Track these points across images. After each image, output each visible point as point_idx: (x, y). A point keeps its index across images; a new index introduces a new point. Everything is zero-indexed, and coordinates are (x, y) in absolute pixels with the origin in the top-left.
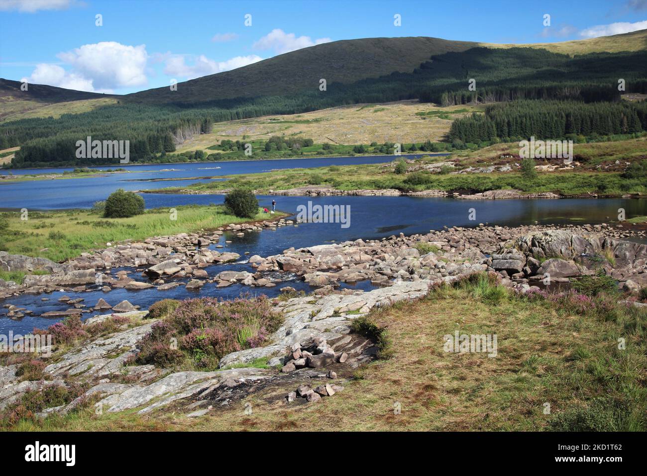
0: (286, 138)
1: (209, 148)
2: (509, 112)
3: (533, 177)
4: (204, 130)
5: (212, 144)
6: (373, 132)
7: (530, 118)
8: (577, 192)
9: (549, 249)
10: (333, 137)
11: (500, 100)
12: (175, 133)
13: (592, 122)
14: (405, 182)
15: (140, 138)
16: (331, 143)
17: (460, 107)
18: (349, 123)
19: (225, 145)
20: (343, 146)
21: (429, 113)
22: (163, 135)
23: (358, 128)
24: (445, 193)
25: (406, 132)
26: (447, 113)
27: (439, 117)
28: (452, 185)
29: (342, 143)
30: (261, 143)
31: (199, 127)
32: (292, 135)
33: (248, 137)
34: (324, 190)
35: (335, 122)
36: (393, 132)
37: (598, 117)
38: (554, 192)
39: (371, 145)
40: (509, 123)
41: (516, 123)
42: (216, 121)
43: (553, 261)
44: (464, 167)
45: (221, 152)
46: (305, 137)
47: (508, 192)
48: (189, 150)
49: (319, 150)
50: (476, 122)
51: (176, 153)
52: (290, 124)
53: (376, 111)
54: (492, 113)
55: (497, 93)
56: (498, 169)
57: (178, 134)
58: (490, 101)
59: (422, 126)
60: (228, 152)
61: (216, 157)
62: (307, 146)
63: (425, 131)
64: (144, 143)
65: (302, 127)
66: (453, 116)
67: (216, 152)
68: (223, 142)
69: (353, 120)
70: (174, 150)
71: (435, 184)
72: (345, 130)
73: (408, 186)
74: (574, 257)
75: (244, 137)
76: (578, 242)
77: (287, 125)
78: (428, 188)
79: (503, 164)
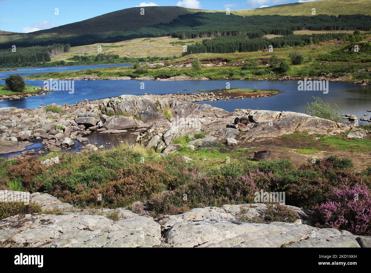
0: (106, 55)
1: (68, 60)
2: (213, 42)
3: (199, 69)
4: (66, 50)
5: (69, 57)
6: (148, 51)
7: (223, 45)
8: (218, 77)
9: (117, 108)
10: (129, 54)
11: (210, 37)
12: (51, 52)
13: (251, 47)
14: (134, 73)
15: (33, 55)
16: (128, 57)
17: (191, 40)
18: (137, 47)
19: (76, 58)
20: (134, 58)
21: (176, 43)
22: (44, 53)
23: (141, 50)
24: (153, 78)
25: (164, 52)
26: (184, 42)
27: (181, 44)
28: (157, 74)
29: (133, 57)
30: (93, 57)
31: (63, 49)
32: (109, 53)
33: (87, 54)
34: (92, 77)
35: (130, 46)
36: (158, 52)
37: (254, 45)
38: (207, 77)
39: (147, 58)
40: (213, 47)
41: (216, 48)
42: (72, 46)
43: (115, 117)
44: (168, 65)
45: (73, 61)
46: (115, 54)
47: (182, 77)
48: (57, 60)
49: (122, 60)
50: (197, 47)
51: (51, 62)
52: (109, 48)
53: (150, 42)
54: (205, 43)
55: (208, 33)
56: (184, 66)
57: (52, 53)
58: (205, 37)
59: (172, 49)
60: (77, 61)
61: (71, 64)
62: (116, 58)
63: (173, 51)
64: (34, 57)
65: (114, 49)
66: (187, 44)
67: (71, 61)
68: (75, 56)
69: (139, 46)
70: (50, 60)
71: (149, 74)
72: (135, 51)
73: (135, 75)
74: (135, 114)
75: (85, 54)
76: (141, 103)
77: (107, 48)
78: (145, 76)
79: (188, 63)
